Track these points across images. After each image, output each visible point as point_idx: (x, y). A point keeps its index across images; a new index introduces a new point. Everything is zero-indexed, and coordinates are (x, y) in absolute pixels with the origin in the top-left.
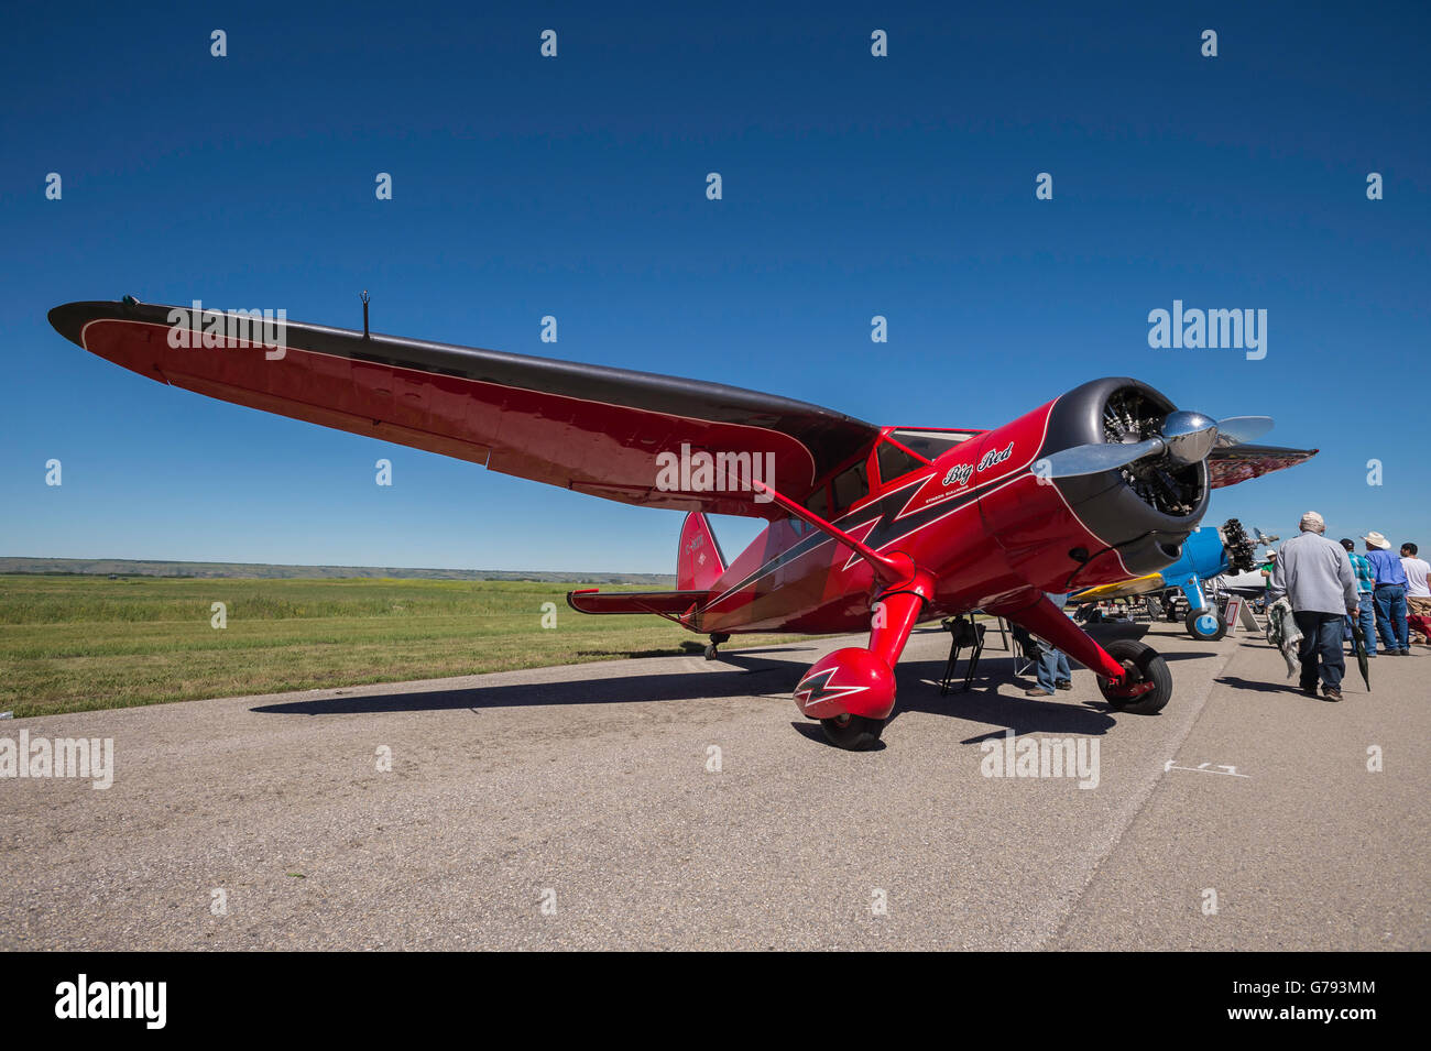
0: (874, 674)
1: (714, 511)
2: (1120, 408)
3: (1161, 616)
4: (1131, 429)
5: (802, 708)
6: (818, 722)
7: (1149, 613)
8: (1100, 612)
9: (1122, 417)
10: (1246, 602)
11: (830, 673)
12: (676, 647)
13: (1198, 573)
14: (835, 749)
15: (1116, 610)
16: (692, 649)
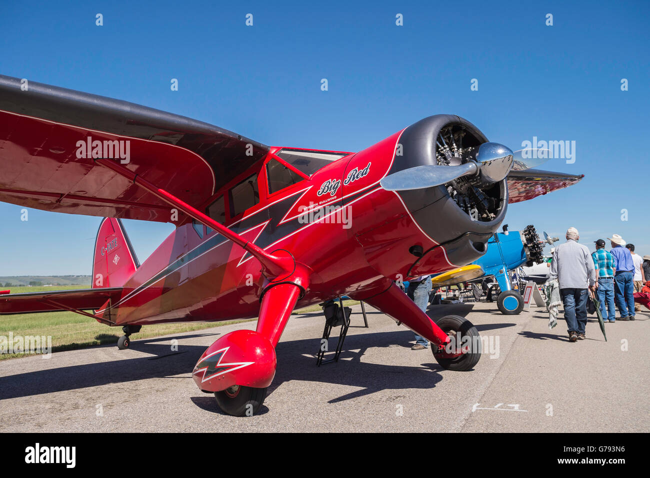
0: (258, 351)
1: (128, 216)
2: (449, 138)
3: (482, 298)
4: (456, 155)
5: (199, 384)
6: (213, 395)
7: (474, 296)
8: (440, 296)
9: (450, 145)
10: (538, 286)
11: (222, 352)
12: (91, 339)
13: (506, 265)
14: (227, 416)
15: (451, 294)
16: (106, 341)
